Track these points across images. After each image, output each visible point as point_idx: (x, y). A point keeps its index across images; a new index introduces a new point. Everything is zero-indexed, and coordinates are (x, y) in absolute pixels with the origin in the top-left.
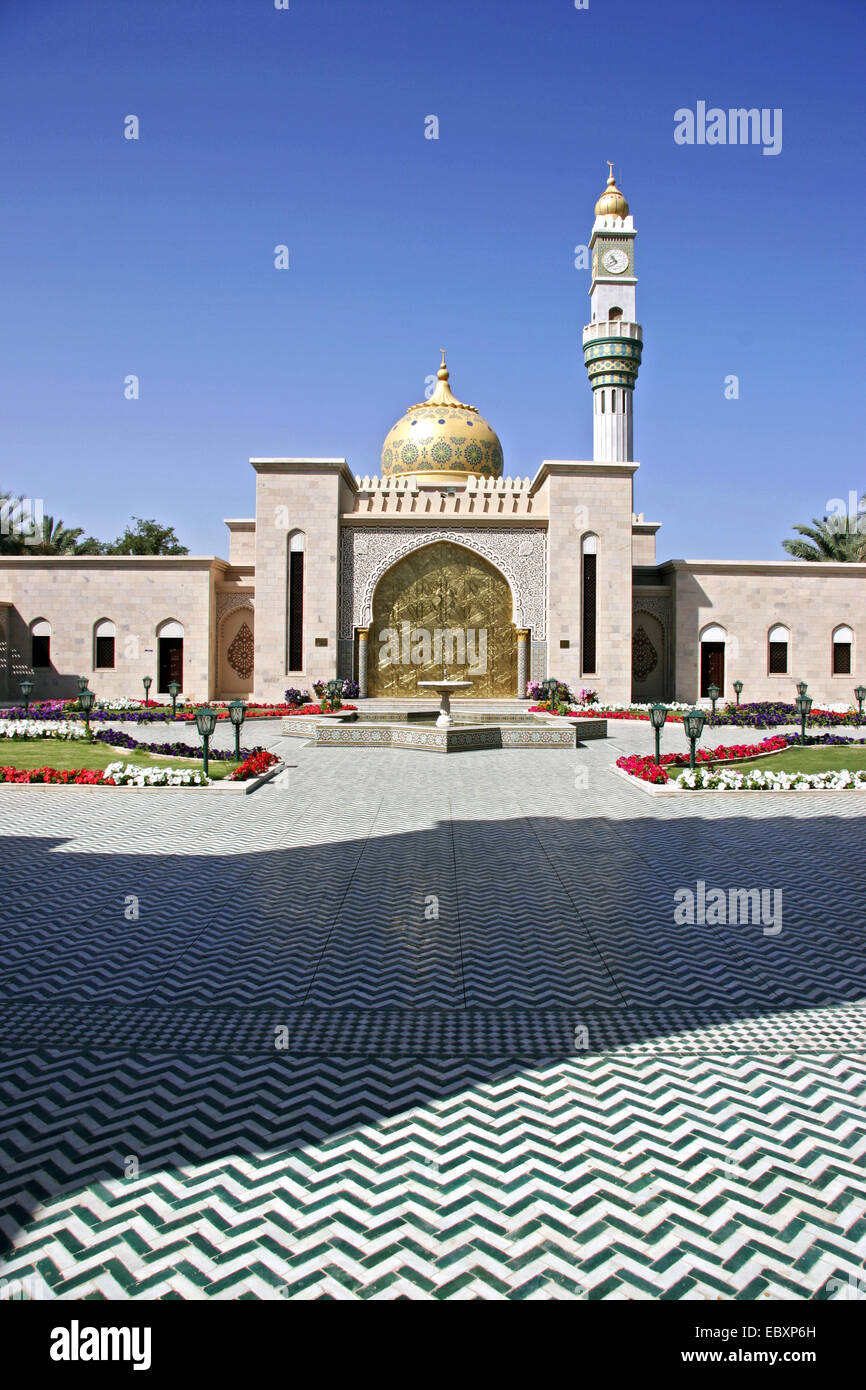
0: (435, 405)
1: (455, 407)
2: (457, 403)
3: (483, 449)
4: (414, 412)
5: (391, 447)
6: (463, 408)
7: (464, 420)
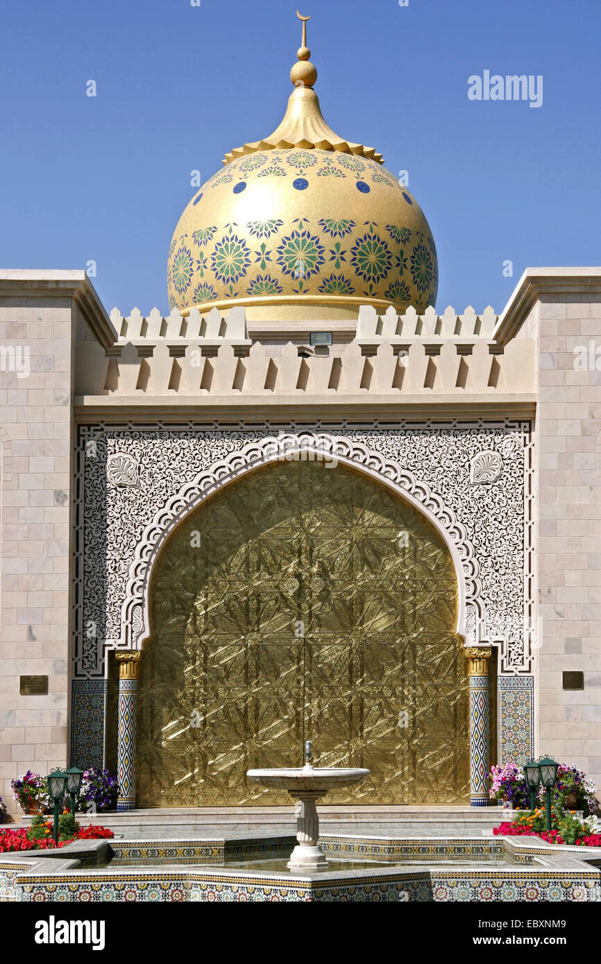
0: (286, 145)
1: (331, 148)
2: (335, 140)
3: (393, 246)
4: (238, 162)
5: (189, 243)
6: (348, 151)
7: (351, 180)
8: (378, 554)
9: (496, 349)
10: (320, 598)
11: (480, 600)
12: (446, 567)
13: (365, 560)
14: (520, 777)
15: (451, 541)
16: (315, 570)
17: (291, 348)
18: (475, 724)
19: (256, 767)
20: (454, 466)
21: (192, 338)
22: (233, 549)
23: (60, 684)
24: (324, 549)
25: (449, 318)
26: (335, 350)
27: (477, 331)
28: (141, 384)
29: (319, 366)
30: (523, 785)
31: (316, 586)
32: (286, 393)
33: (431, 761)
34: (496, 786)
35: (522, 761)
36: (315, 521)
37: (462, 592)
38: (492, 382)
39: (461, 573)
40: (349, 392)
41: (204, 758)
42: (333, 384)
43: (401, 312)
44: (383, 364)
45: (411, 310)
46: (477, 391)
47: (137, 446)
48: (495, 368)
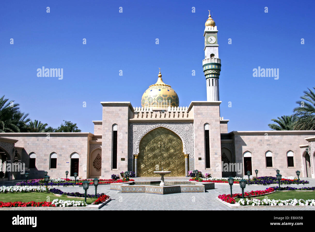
0: (158, 85)
1: (164, 85)
3: (173, 98)
4: (151, 87)
5: (144, 98)
7: (167, 89)
8: (172, 141)
9: (188, 112)
10: (163, 147)
11: (186, 148)
12: (181, 143)
13: (170, 142)
14: (193, 173)
15: (182, 139)
16: (163, 143)
17: (159, 112)
18: (186, 165)
19: (155, 171)
20: (182, 129)
21: (145, 111)
22: (151, 140)
23: (127, 159)
24: (164, 140)
25: (181, 108)
26: (165, 113)
27: (185, 110)
28: (138, 117)
29: (163, 115)
30: (193, 174)
31: (163, 146)
32: (158, 118)
33: (180, 170)
34: (189, 174)
35: (193, 170)
36: (162, 136)
37: (184, 146)
38: (187, 117)
39: (184, 144)
40: (167, 118)
41: (147, 170)
42: (165, 117)
43: (174, 107)
44: (172, 114)
45: (175, 107)
46: (185, 118)
47: (137, 126)
48: (188, 115)
